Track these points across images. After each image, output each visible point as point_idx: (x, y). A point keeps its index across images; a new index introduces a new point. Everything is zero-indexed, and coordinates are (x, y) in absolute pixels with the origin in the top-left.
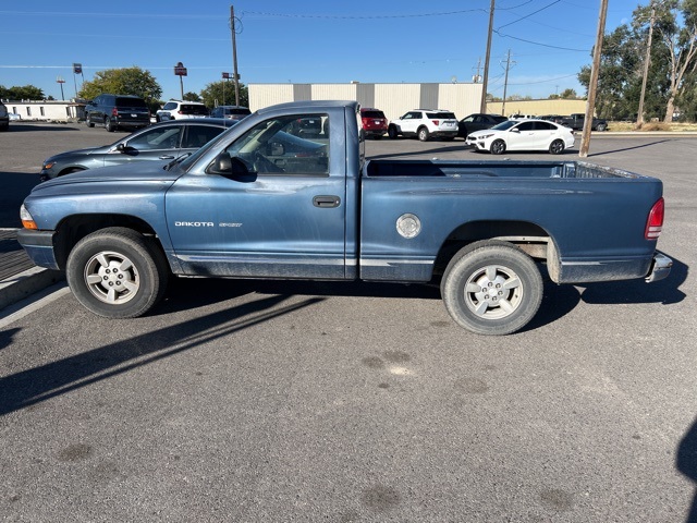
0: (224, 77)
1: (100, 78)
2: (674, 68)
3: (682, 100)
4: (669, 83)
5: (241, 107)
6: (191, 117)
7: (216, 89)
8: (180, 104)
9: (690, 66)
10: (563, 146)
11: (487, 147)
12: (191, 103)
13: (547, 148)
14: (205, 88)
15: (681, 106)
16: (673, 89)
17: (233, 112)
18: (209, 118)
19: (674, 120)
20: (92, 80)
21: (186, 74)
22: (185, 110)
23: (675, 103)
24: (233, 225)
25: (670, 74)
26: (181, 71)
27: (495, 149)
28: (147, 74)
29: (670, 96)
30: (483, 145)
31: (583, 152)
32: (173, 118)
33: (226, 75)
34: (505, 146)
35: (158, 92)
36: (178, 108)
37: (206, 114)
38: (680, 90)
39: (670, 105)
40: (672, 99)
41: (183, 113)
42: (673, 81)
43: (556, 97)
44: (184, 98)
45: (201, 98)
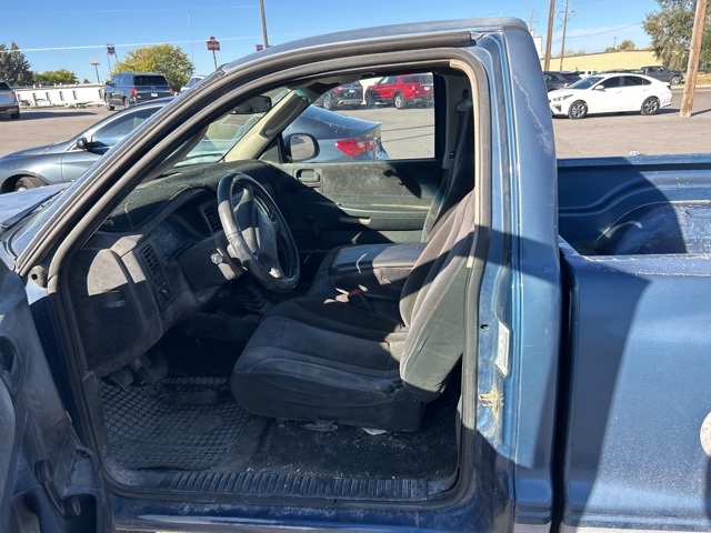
1: (131, 57)
10: (658, 105)
11: (565, 111)
13: (638, 108)
20: (123, 61)
21: (218, 49)
26: (213, 46)
27: (574, 113)
28: (178, 50)
30: (559, 108)
31: (685, 110)
34: (586, 109)
35: (190, 69)
43: (613, 50)
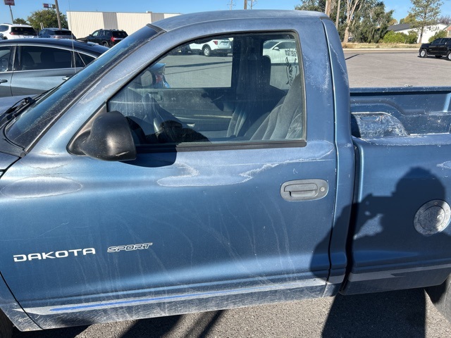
0: (45, 7)
2: (348, 8)
3: (353, 29)
4: (346, 17)
5: (63, 29)
6: (22, 37)
7: (40, 16)
8: (10, 26)
9: (358, 7)
12: (21, 25)
14: (30, 15)
15: (353, 32)
16: (348, 21)
17: (58, 33)
18: (38, 38)
19: (349, 41)
21: (14, 4)
22: (16, 31)
23: (349, 30)
24: (136, 247)
25: (346, 12)
26: (9, 2)
29: (346, 26)
32: (5, 38)
33: (46, 6)
36: (10, 30)
37: (35, 35)
38: (352, 22)
39: (346, 32)
40: (348, 28)
41: (14, 34)
42: (348, 16)
44: (14, 23)
45: (28, 22)
